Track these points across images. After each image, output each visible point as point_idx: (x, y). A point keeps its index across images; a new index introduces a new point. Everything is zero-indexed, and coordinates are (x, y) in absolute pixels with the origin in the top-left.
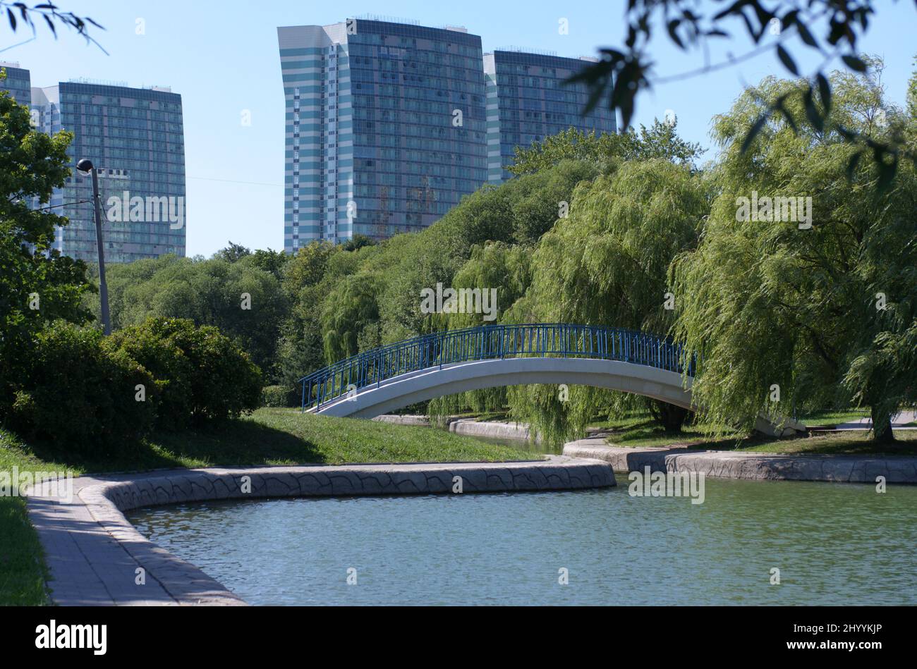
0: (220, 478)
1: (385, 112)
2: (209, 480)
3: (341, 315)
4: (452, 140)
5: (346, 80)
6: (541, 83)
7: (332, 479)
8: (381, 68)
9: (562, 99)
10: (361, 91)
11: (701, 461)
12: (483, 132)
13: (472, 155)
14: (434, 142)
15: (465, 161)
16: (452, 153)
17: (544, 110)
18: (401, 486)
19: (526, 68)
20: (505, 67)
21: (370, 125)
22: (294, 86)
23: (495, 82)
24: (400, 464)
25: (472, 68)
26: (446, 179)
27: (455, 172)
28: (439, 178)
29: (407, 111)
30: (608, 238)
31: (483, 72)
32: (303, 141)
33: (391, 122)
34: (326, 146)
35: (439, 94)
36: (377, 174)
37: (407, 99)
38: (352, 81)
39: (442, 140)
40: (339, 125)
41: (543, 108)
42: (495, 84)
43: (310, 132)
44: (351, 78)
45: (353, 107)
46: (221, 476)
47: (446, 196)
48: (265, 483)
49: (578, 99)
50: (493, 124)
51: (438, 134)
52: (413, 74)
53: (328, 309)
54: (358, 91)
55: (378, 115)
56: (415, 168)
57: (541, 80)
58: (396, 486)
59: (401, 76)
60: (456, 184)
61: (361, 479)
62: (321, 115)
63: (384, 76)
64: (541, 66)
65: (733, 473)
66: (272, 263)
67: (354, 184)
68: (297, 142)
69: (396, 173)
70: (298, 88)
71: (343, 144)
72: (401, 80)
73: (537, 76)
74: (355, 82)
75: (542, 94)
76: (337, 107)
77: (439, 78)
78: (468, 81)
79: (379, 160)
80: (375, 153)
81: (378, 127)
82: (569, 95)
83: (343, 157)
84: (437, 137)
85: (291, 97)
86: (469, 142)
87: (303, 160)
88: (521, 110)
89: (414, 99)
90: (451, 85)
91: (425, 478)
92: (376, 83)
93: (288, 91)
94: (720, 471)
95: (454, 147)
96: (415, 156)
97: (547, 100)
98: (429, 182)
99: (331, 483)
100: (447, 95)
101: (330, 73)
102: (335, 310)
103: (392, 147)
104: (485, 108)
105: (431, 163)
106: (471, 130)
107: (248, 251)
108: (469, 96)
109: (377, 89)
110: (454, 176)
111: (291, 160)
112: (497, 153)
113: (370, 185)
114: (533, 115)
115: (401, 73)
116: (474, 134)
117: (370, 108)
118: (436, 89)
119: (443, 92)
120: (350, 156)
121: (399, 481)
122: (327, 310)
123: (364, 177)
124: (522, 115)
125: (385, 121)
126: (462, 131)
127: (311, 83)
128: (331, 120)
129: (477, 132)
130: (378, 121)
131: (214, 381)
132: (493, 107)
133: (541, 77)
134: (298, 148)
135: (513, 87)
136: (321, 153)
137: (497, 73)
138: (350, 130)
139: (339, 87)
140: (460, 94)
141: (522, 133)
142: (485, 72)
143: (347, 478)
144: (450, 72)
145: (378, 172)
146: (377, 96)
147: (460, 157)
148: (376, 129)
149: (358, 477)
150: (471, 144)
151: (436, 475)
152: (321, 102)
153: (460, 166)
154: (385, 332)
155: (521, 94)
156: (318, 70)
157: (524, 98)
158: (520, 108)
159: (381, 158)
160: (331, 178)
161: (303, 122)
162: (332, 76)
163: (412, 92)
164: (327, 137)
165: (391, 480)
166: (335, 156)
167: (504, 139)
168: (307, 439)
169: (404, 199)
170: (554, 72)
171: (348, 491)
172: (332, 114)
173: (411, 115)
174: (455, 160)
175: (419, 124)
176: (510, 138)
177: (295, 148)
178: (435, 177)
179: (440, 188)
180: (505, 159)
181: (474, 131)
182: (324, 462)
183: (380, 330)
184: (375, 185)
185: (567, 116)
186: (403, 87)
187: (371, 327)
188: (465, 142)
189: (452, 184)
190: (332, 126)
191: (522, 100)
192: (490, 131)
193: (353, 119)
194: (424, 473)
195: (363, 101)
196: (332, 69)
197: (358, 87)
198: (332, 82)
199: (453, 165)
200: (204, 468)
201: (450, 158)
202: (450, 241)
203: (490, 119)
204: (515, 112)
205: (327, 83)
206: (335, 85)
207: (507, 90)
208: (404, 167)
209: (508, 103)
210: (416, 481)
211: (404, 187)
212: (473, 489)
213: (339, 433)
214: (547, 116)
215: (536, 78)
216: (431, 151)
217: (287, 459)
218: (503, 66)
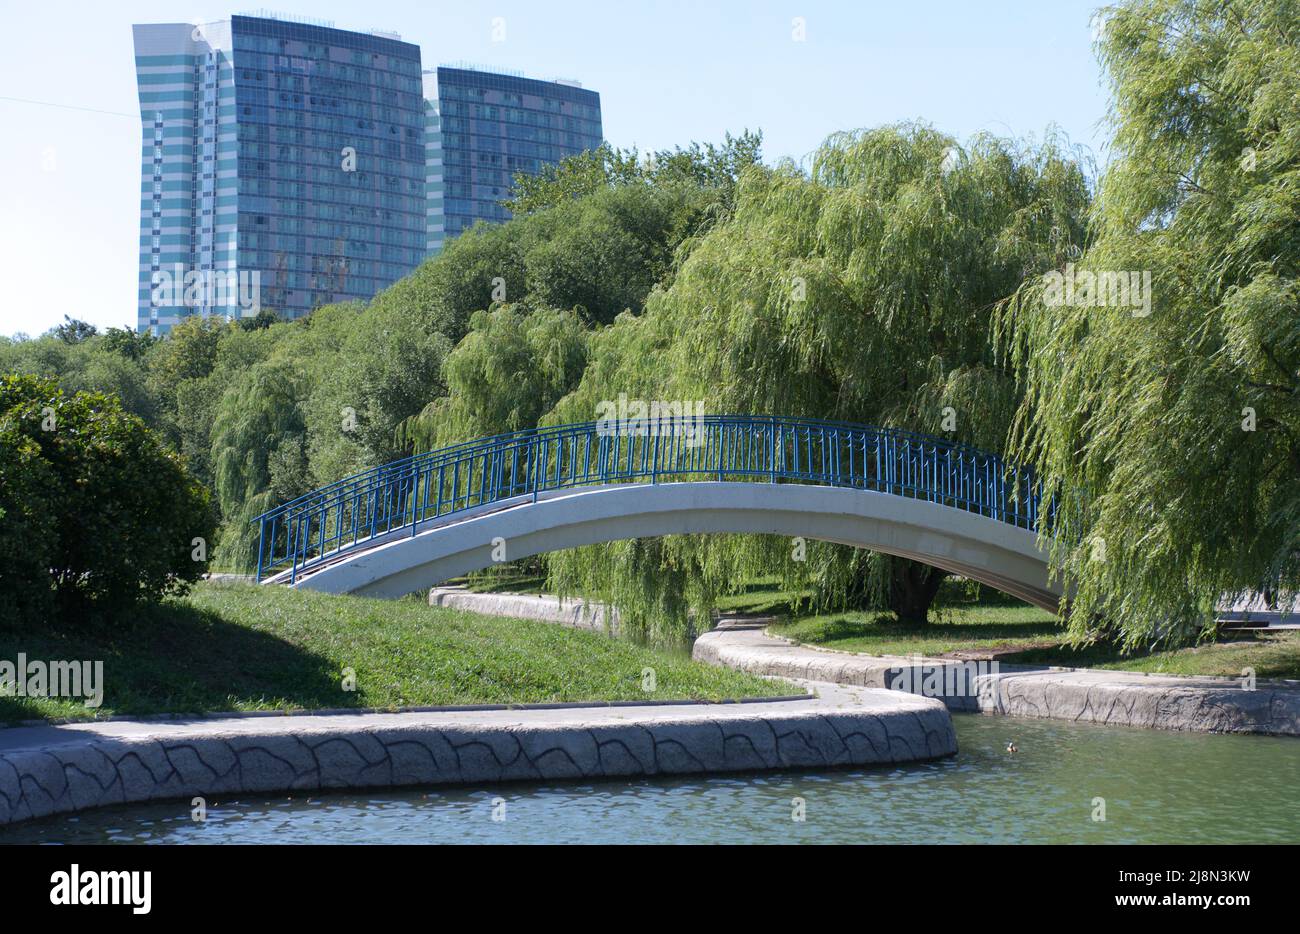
0: (134, 752)
1: (284, 148)
2: (107, 757)
3: (245, 424)
4: (378, 191)
5: (230, 101)
6: (502, 114)
7: (390, 749)
8: (279, 86)
9: (531, 138)
10: (251, 118)
11: (1061, 690)
12: (420, 180)
13: (405, 212)
14: (353, 192)
15: (395, 220)
16: (378, 208)
17: (506, 152)
18: (541, 762)
19: (481, 93)
20: (452, 91)
21: (261, 166)
22: (155, 109)
23: (438, 112)
24: (528, 708)
25: (407, 90)
26: (367, 245)
27: (381, 235)
28: (357, 244)
29: (315, 148)
30: (821, 265)
31: (422, 96)
32: (167, 186)
33: (291, 163)
34: (199, 195)
35: (360, 125)
36: (271, 236)
37: (315, 130)
38: (238, 104)
39: (363, 189)
40: (219, 165)
41: (504, 149)
42: (438, 113)
43: (175, 174)
44: (237, 100)
45: (239, 140)
46: (136, 745)
47: (367, 269)
48: (238, 761)
49: (552, 138)
50: (434, 170)
51: (357, 181)
52: (324, 96)
53: (223, 416)
54: (246, 118)
55: (274, 152)
56: (324, 229)
57: (502, 110)
58: (532, 762)
59: (307, 98)
60: (382, 251)
61: (455, 748)
62: (193, 150)
63: (283, 98)
64: (501, 90)
65: (1138, 715)
66: (132, 348)
67: (239, 249)
68: (158, 189)
69: (297, 235)
70: (160, 112)
71: (223, 192)
72: (307, 105)
73: (497, 105)
74: (242, 104)
75: (503, 130)
76: (216, 140)
77: (360, 102)
78: (401, 108)
79: (274, 215)
80: (271, 207)
81: (274, 170)
82: (540, 133)
83: (222, 211)
84: (357, 185)
85: (151, 124)
86: (401, 194)
87: (166, 213)
88: (474, 151)
89: (325, 131)
90: (377, 113)
91: (594, 745)
92: (272, 107)
93: (146, 116)
94: (1107, 711)
95: (381, 200)
96: (325, 211)
97: (509, 139)
98: (342, 247)
99: (389, 757)
100: (371, 127)
101: (207, 92)
102: (235, 418)
103: (292, 199)
104: (424, 147)
105: (348, 222)
106: (404, 177)
107: (94, 330)
108: (402, 130)
109: (273, 116)
110: (379, 241)
111: (149, 214)
112: (439, 211)
113: (261, 251)
114: (490, 159)
115: (307, 93)
116: (408, 184)
117: (262, 141)
118: (356, 118)
119: (366, 122)
120: (233, 210)
121: (539, 751)
122: (220, 417)
123: (253, 240)
124: (474, 158)
125: (282, 162)
126: (391, 179)
127: (180, 105)
128: (207, 158)
129: (412, 180)
130: (274, 161)
131: (109, 516)
132: (434, 146)
133: (503, 106)
134: (160, 196)
135: (464, 120)
136: (192, 204)
137: (440, 99)
138: (234, 173)
139: (219, 111)
140: (390, 126)
141: (475, 183)
142: (424, 97)
143: (424, 746)
144: (376, 96)
145: (273, 233)
146: (273, 125)
147: (388, 214)
148: (270, 172)
149: (449, 742)
150: (403, 197)
151: (614, 737)
152: (193, 132)
153: (387, 227)
154: (315, 451)
155: (473, 130)
156: (190, 87)
157: (479, 135)
158: (472, 148)
159: (277, 213)
160: (206, 239)
161: (167, 159)
162: (209, 95)
163: (323, 122)
164: (201, 182)
165: (521, 749)
166: (211, 209)
167: (449, 191)
168: (314, 649)
169: (308, 272)
170: (520, 99)
171: (425, 776)
172: (208, 149)
173: (321, 154)
174: (381, 219)
175: (331, 167)
176: (457, 190)
177: (155, 197)
178: (353, 242)
179: (361, 257)
180: (449, 219)
181: (408, 178)
182: (361, 706)
183: (304, 448)
184: (268, 251)
185: (536, 161)
186: (310, 114)
187: (290, 445)
188: (396, 193)
189: (375, 252)
190: (208, 167)
191: (475, 137)
192: (430, 179)
193: (239, 158)
194: (591, 732)
195: (253, 131)
196: (209, 86)
197: (247, 112)
198: (209, 104)
199: (378, 226)
200: (90, 720)
201: (374, 216)
202: (425, 309)
203: (430, 162)
204: (465, 153)
205: (202, 105)
206: (213, 108)
207: (454, 124)
208: (311, 228)
209: (455, 140)
210: (573, 750)
211: (309, 254)
212: (697, 767)
213: (379, 635)
214: (510, 161)
215: (494, 107)
216: (348, 205)
217: (279, 697)
218: (450, 89)
